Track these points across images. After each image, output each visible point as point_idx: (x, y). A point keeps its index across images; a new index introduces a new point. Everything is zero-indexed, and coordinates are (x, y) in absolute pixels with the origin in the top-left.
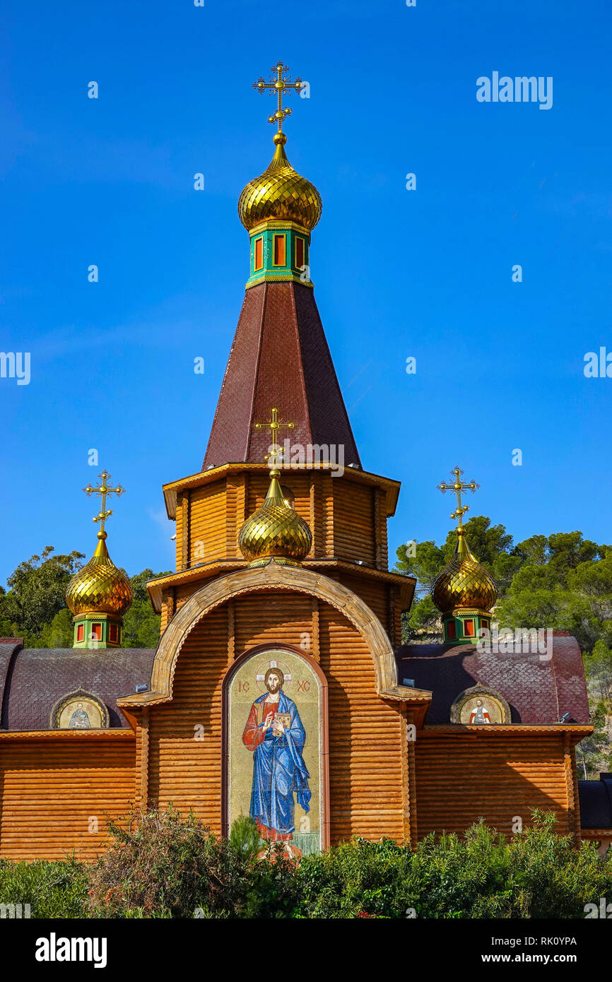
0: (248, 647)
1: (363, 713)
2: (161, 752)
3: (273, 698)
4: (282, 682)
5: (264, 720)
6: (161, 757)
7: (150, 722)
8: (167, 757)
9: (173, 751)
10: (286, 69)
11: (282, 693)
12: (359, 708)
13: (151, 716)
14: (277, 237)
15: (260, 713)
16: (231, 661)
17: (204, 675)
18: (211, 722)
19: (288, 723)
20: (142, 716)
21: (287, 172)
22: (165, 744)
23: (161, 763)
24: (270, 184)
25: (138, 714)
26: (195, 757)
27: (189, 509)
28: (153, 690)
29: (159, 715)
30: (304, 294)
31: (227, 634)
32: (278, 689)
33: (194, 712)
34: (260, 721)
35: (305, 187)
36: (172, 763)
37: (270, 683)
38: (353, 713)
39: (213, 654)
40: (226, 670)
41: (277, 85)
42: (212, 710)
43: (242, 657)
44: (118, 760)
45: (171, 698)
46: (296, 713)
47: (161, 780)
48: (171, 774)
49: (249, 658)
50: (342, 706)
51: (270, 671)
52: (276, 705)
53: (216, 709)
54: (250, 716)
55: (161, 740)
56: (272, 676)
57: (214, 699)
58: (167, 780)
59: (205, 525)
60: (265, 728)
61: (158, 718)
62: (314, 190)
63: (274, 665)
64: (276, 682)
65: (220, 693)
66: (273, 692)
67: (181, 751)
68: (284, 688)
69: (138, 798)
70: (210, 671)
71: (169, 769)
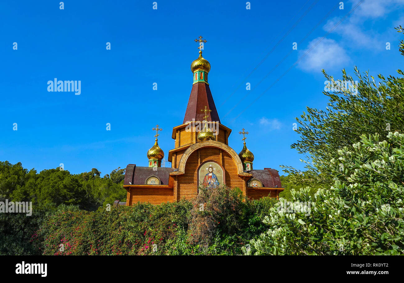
0: (203, 161)
1: (233, 179)
2: (181, 188)
3: (211, 174)
4: (213, 170)
5: (208, 180)
6: (181, 189)
7: (178, 180)
8: (182, 189)
9: (184, 187)
10: (202, 38)
11: (213, 173)
12: (232, 178)
13: (178, 178)
14: (201, 73)
15: (207, 178)
16: (199, 164)
17: (192, 168)
18: (194, 180)
19: (214, 181)
20: (175, 178)
21: (203, 59)
22: (181, 185)
23: (181, 191)
24: (200, 61)
25: (174, 177)
26: (190, 189)
27: (180, 133)
28: (179, 171)
29: (180, 178)
30: (207, 86)
31: (198, 158)
32: (212, 172)
33: (189, 177)
34: (207, 180)
35: (207, 62)
36: (183, 191)
37: (210, 170)
38: (231, 179)
39: (194, 163)
40: (198, 167)
41: (200, 41)
42: (194, 177)
43: (202, 164)
44: (163, 194)
45: (184, 173)
46: (217, 179)
47: (181, 195)
48: (183, 194)
49: (204, 164)
50: (228, 177)
51: (210, 167)
52: (211, 176)
53: (195, 177)
54: (205, 178)
55: (181, 184)
56: (210, 169)
57: (195, 174)
58: (182, 195)
59: (184, 137)
60: (208, 182)
61: (180, 179)
62: (209, 64)
63: (211, 166)
64: (211, 170)
65: (197, 173)
66: (211, 173)
67: (186, 188)
68: (213, 172)
69: (174, 200)
70: (194, 167)
71: (182, 192)
